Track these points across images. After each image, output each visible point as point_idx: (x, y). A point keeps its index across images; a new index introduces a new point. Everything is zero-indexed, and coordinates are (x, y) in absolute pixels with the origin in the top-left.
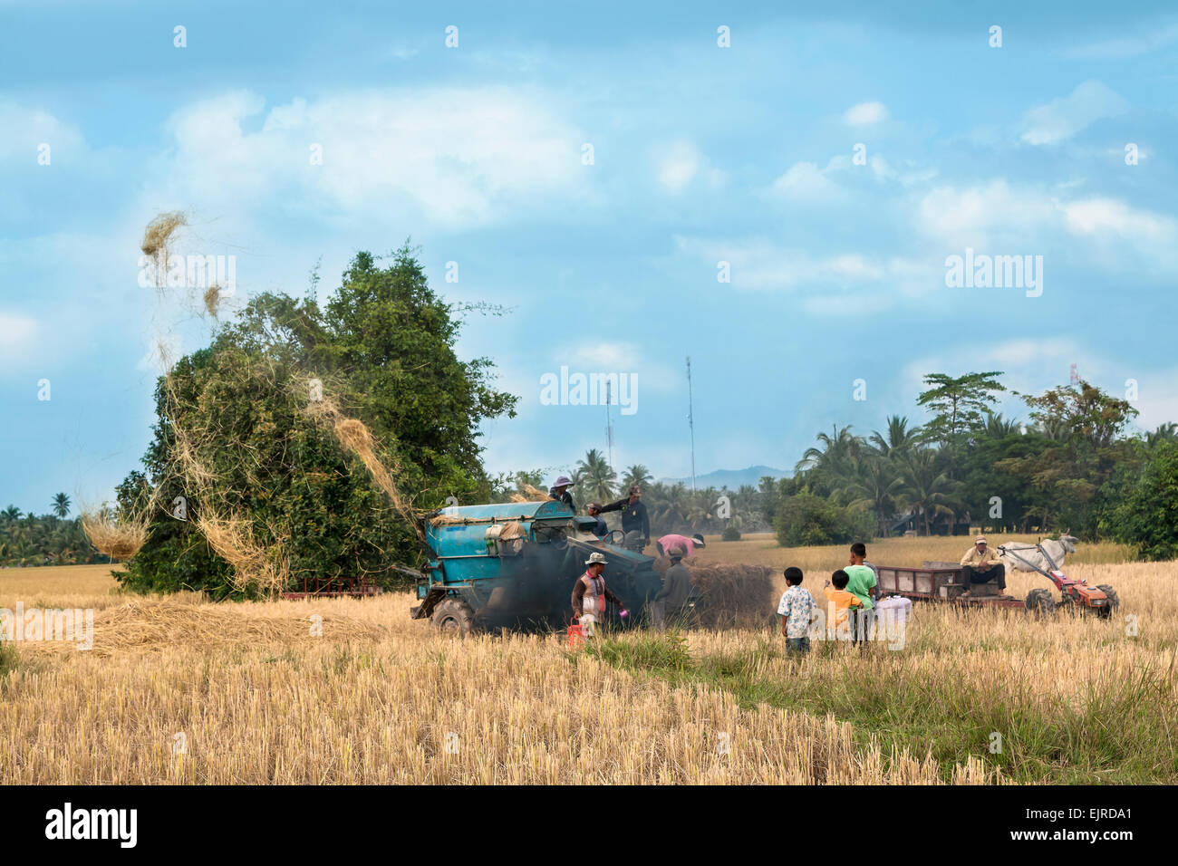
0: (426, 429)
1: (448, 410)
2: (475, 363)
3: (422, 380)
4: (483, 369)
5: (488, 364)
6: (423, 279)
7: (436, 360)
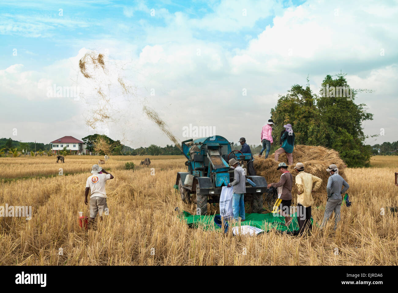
0: (343, 123)
1: (350, 117)
2: (361, 105)
3: (343, 109)
4: (363, 107)
5: (365, 105)
6: (346, 82)
7: (347, 104)
